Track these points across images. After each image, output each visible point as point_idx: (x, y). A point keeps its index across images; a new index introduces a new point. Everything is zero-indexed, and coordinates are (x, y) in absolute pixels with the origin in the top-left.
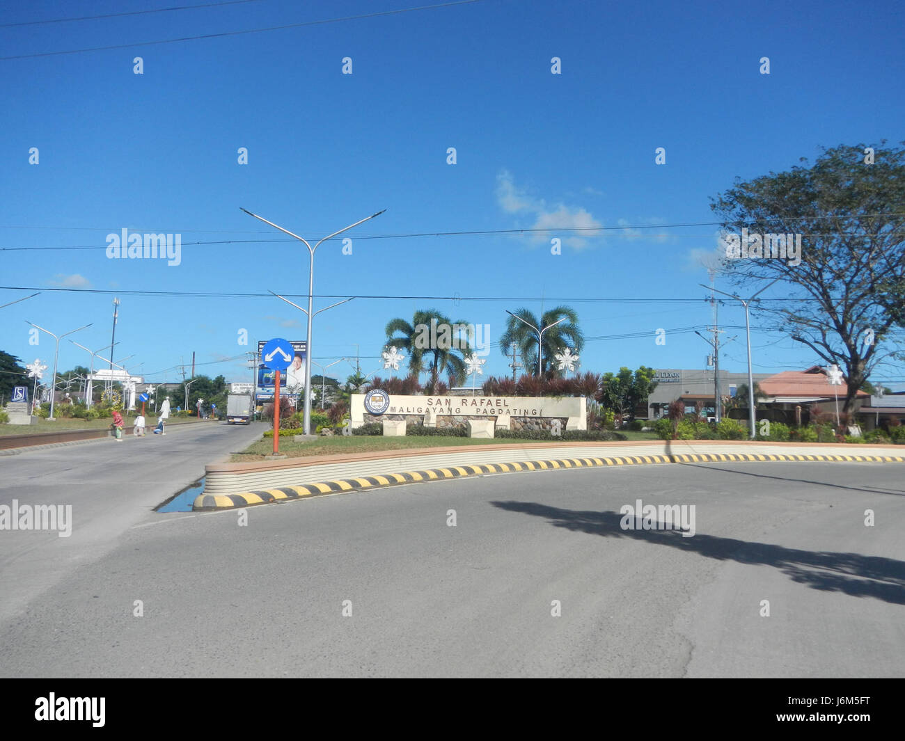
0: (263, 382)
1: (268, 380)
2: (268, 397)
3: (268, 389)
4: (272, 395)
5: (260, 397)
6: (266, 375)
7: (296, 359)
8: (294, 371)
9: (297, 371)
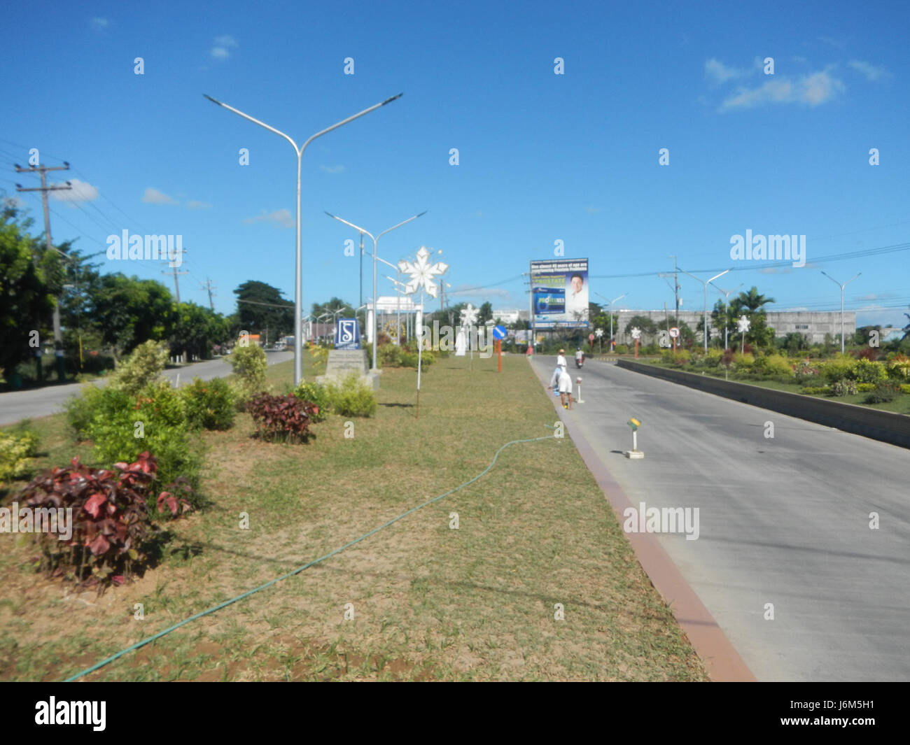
0: (539, 308)
2: (546, 325)
4: (549, 322)
5: (538, 325)
6: (541, 300)
7: (576, 279)
8: (574, 294)
9: (578, 295)
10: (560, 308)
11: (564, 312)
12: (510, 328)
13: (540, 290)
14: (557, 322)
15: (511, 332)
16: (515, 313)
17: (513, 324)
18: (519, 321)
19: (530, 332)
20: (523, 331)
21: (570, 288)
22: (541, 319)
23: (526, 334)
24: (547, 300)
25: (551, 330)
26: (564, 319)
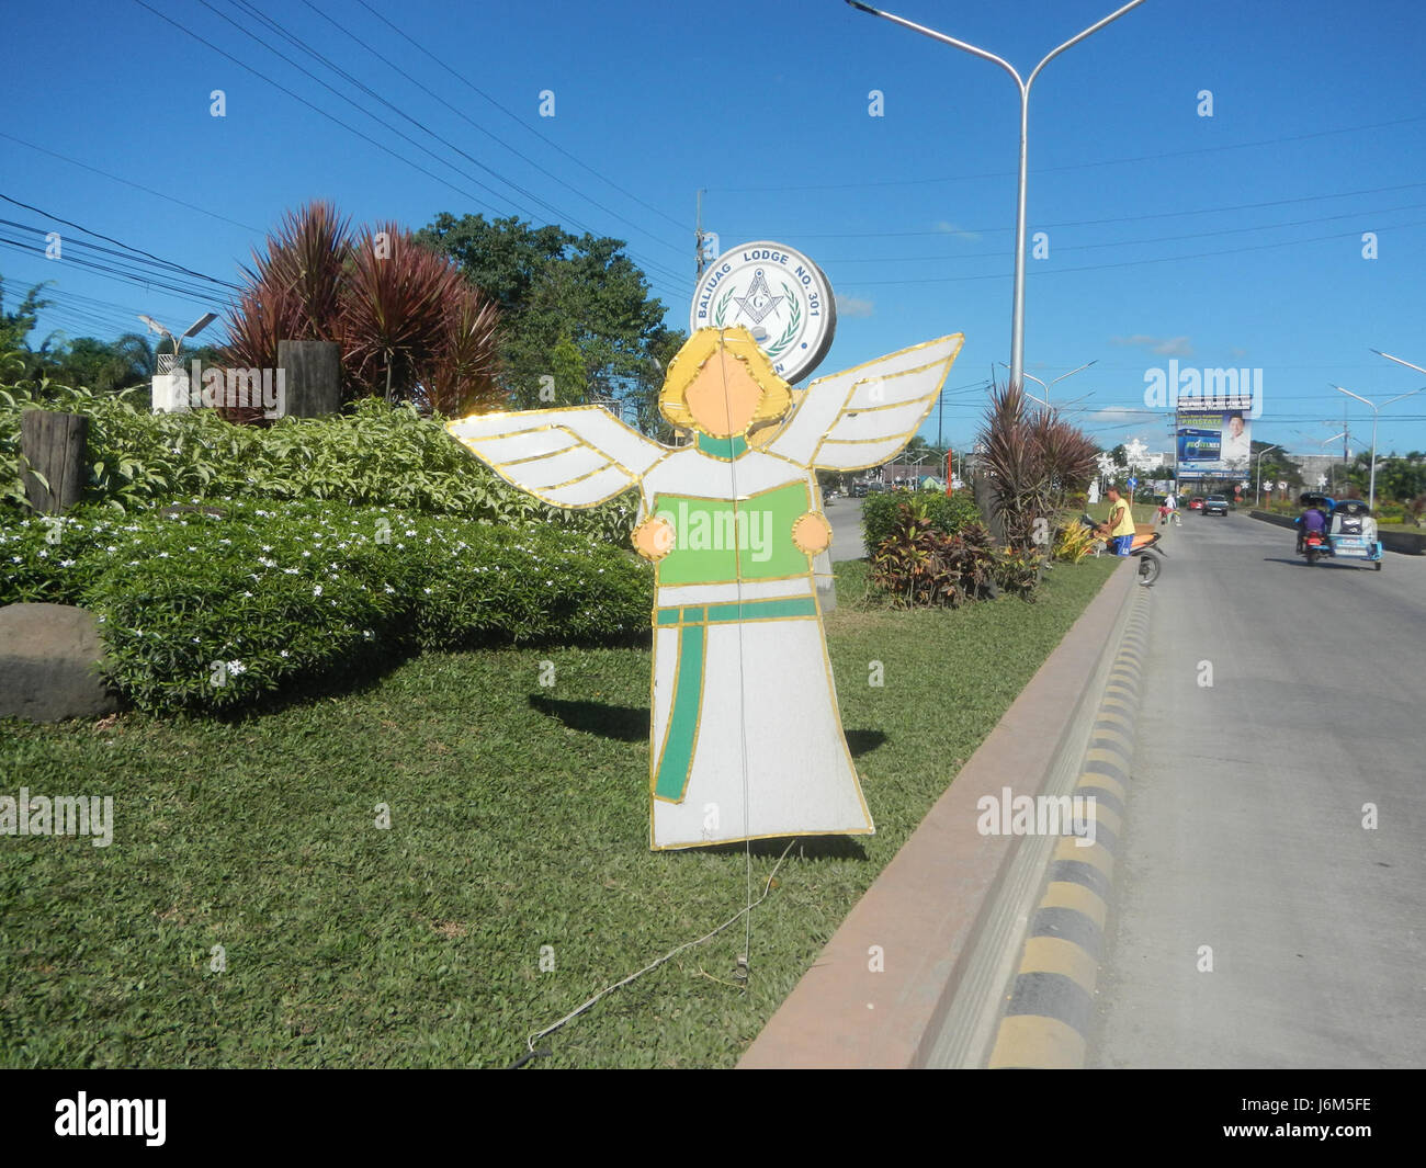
0: (1184, 454)
1: (1192, 451)
2: (1194, 475)
3: (1194, 463)
4: (1198, 471)
5: (1182, 474)
6: (1189, 445)
7: (1235, 421)
8: (1232, 438)
9: (1236, 439)
10: (1215, 455)
11: (1218, 460)
12: (1147, 477)
13: (1188, 432)
14: (1208, 472)
15: (1150, 482)
16: (1158, 456)
17: (1152, 472)
18: (1160, 469)
19: (1172, 482)
20: (1164, 482)
21: (1227, 431)
22: (1189, 467)
23: (1168, 485)
24: (1198, 444)
25: (1201, 481)
26: (1218, 468)
